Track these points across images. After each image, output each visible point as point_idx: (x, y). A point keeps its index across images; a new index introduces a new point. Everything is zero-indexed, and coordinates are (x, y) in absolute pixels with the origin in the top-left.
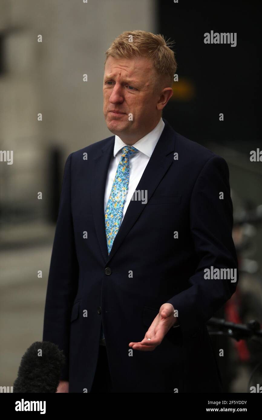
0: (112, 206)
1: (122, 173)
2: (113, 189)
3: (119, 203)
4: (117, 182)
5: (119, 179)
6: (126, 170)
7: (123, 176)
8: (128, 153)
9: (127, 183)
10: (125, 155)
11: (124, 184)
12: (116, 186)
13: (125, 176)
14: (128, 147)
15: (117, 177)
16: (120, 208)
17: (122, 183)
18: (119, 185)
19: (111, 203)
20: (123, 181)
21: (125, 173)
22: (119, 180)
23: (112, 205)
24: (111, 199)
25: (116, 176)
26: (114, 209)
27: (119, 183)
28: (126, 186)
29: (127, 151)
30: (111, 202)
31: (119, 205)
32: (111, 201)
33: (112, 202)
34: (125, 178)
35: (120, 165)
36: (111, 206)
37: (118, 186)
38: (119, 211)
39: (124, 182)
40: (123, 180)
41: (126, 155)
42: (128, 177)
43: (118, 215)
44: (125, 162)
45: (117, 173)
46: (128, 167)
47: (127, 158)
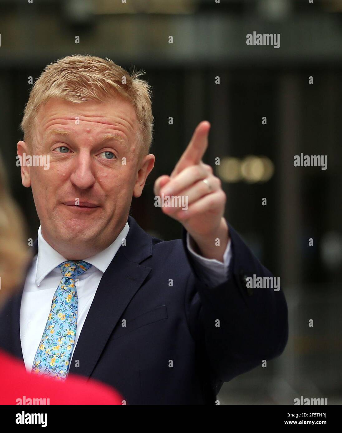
0: (47, 363)
1: (66, 304)
2: (48, 332)
3: (59, 357)
4: (55, 320)
5: (61, 314)
6: (73, 300)
7: (69, 310)
8: (75, 272)
9: (75, 324)
10: (70, 274)
11: (71, 324)
12: (53, 326)
13: (72, 310)
15: (55, 311)
16: (62, 366)
17: (66, 321)
18: (59, 325)
19: (43, 356)
20: (69, 319)
21: (72, 304)
22: (60, 317)
23: (45, 360)
24: (43, 349)
25: (52, 310)
26: (50, 368)
27: (60, 322)
28: (73, 328)
29: (74, 267)
30: (45, 354)
31: (60, 361)
32: (43, 353)
33: (46, 356)
34: (72, 314)
35: (61, 291)
36: (44, 362)
37: (57, 327)
38: (61, 372)
39: (69, 321)
40: (68, 316)
41: (73, 275)
42: (76, 313)
44: (71, 286)
45: (55, 304)
46: (75, 295)
47: (73, 279)
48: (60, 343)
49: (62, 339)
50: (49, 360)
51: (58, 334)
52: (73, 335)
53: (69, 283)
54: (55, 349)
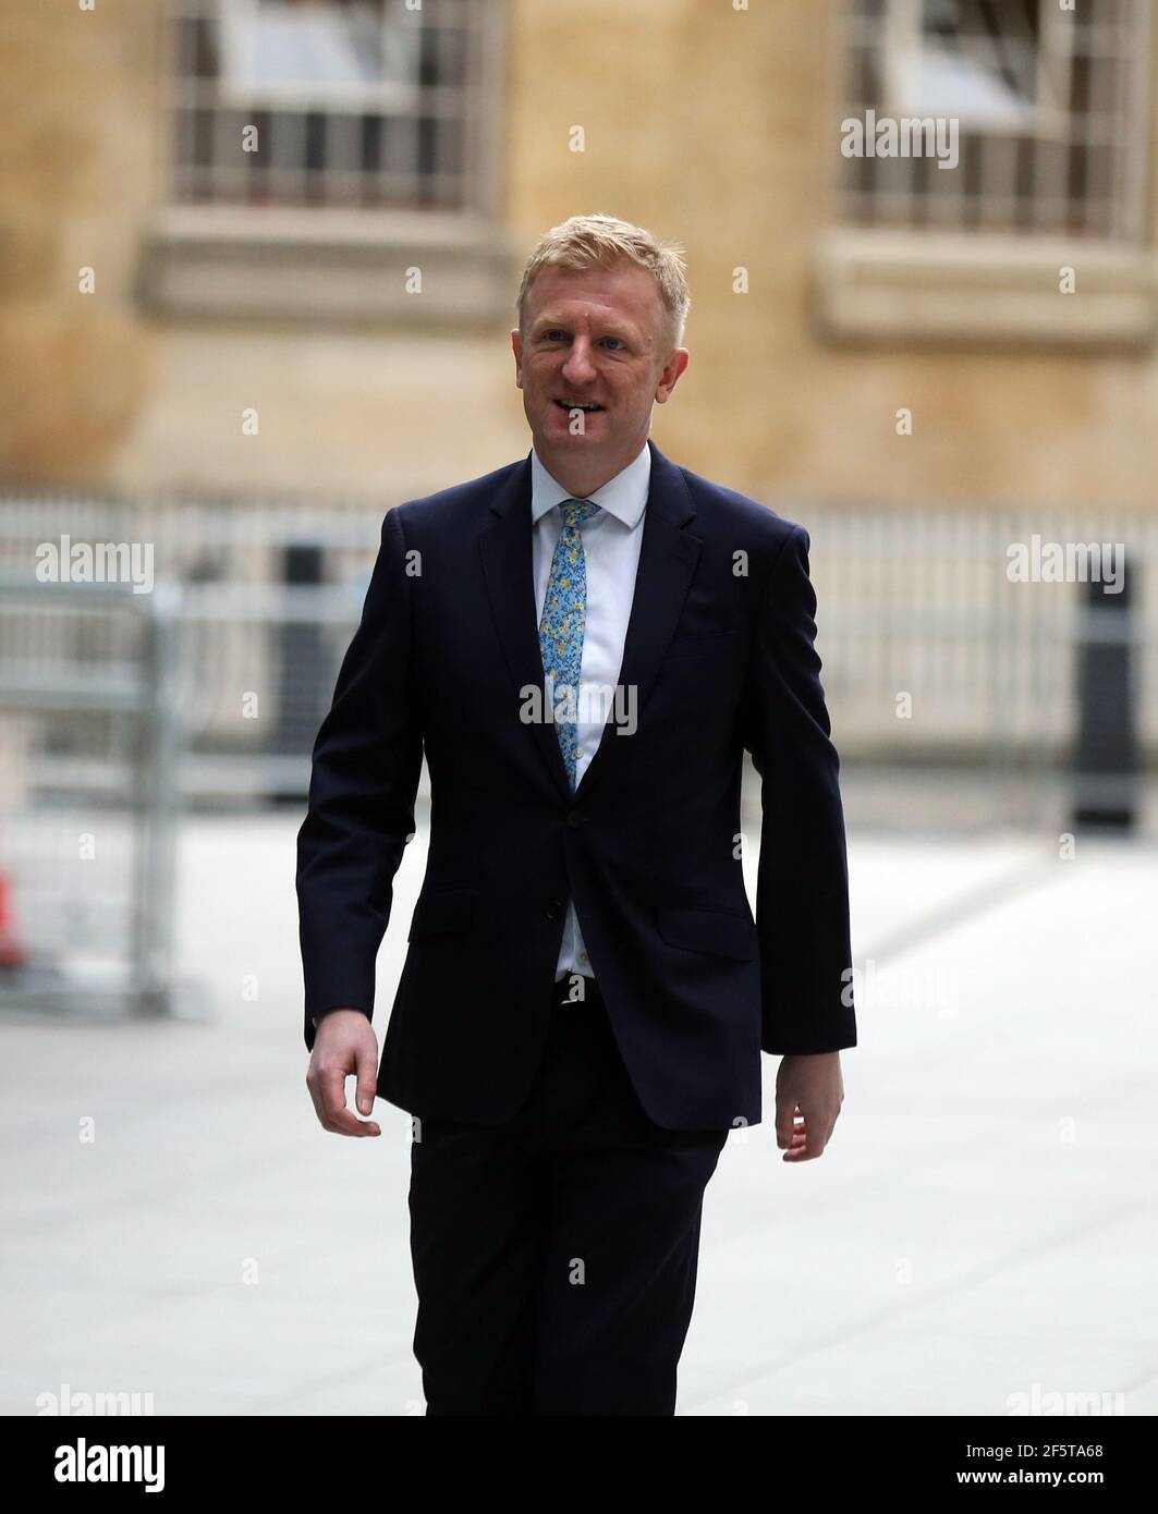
0: (553, 651)
1: (571, 566)
2: (551, 607)
3: (569, 642)
4: (558, 590)
5: (564, 582)
6: (577, 559)
8: (579, 519)
9: (583, 592)
10: (573, 521)
11: (579, 593)
12: (555, 598)
13: (578, 573)
14: (577, 502)
15: (555, 577)
16: (574, 655)
18: (564, 597)
19: (548, 642)
20: (575, 586)
22: (563, 585)
23: (551, 646)
25: (552, 575)
26: (558, 659)
27: (565, 592)
28: (581, 599)
31: (571, 648)
32: (548, 637)
33: (551, 640)
36: (549, 650)
37: (561, 599)
38: (573, 665)
39: (576, 589)
40: (575, 583)
41: (577, 523)
42: (584, 576)
43: (571, 674)
44: (574, 540)
45: (555, 567)
46: (580, 551)
47: (578, 529)
48: (567, 622)
49: (570, 616)
50: (555, 646)
51: (563, 608)
52: (582, 608)
53: (573, 535)
54: (562, 631)
